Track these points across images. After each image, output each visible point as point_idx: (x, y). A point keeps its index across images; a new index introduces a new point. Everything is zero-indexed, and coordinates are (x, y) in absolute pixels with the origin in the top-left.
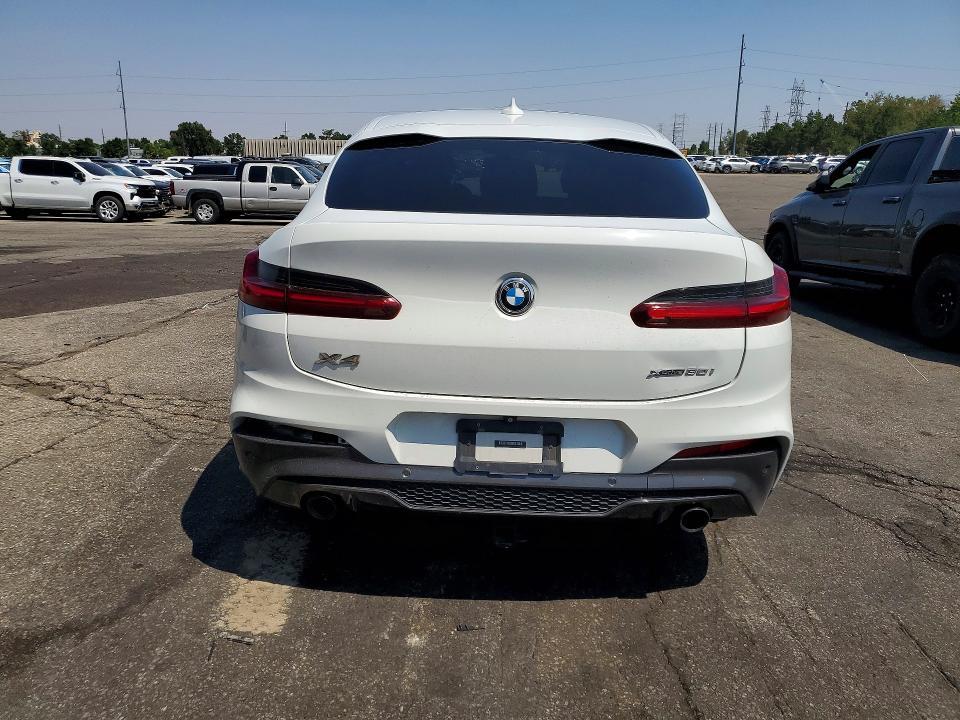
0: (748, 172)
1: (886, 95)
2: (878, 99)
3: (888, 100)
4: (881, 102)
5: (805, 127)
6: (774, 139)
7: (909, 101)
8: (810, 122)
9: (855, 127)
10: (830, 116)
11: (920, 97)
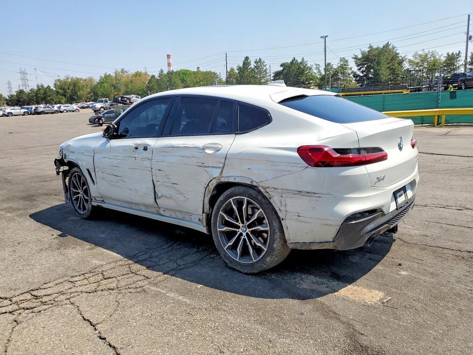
0: (23, 115)
1: (71, 77)
2: (68, 79)
3: (72, 79)
4: (70, 80)
5: (37, 91)
6: (22, 98)
7: (81, 79)
8: (39, 89)
9: (61, 91)
10: (49, 86)
11: (85, 78)
